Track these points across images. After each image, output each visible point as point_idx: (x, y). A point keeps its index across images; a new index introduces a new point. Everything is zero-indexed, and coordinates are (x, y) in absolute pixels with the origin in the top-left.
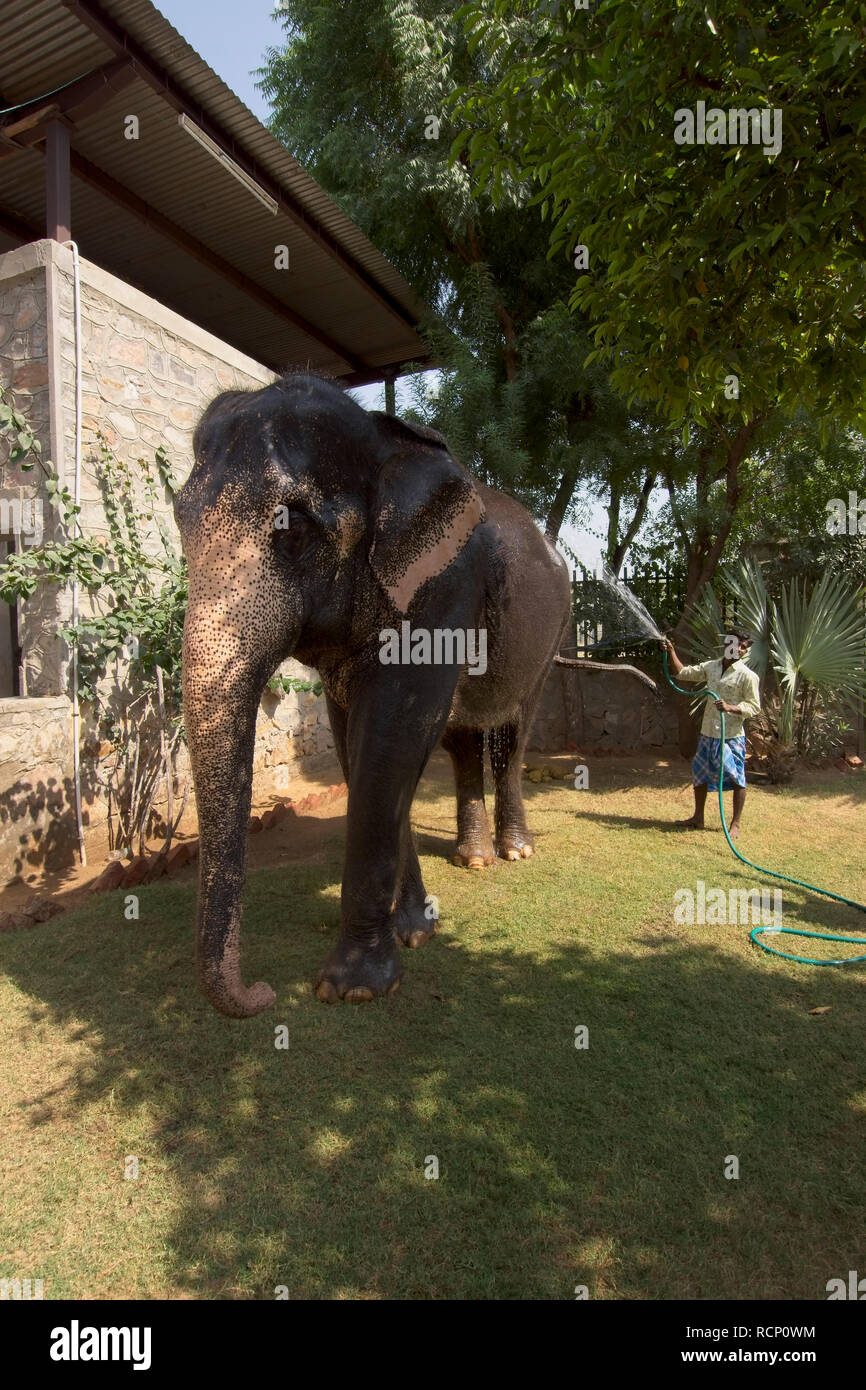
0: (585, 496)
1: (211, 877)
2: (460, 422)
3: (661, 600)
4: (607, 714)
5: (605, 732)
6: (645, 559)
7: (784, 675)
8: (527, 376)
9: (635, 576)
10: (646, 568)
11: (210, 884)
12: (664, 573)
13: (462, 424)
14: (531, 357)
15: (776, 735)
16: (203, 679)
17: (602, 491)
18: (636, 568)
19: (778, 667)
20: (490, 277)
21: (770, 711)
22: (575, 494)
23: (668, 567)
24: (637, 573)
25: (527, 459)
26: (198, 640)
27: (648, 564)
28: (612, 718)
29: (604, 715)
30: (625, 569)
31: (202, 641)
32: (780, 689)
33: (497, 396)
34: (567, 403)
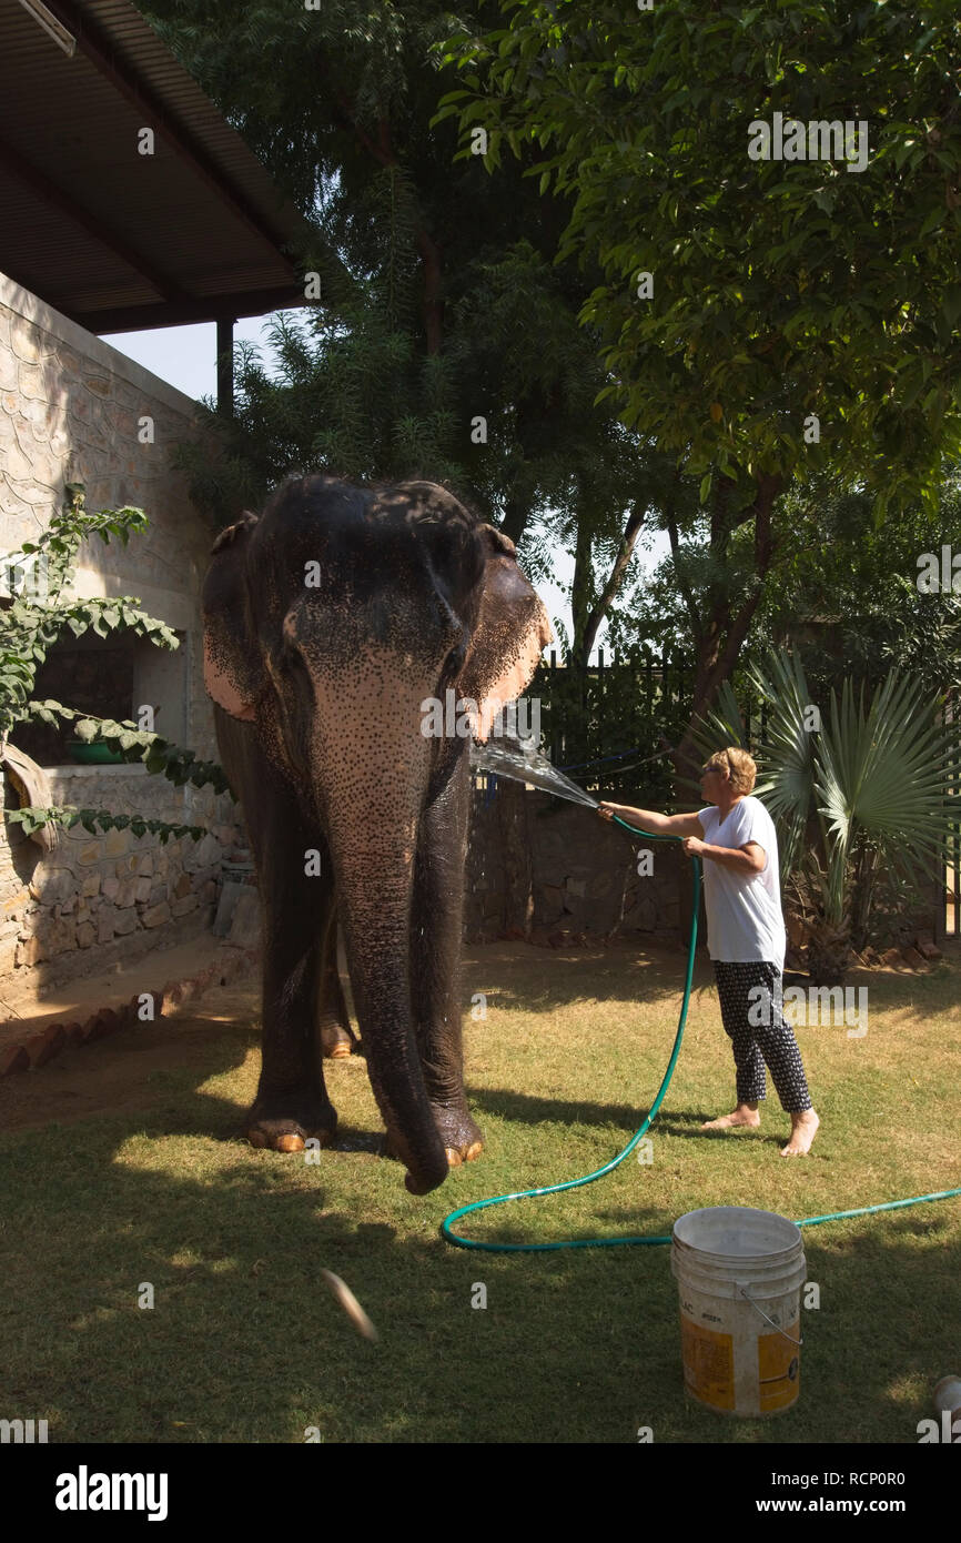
0: (543, 535)
1: (403, 1041)
2: (358, 411)
3: (655, 702)
4: (570, 881)
5: (566, 911)
6: (633, 640)
7: (833, 821)
8: (463, 348)
9: (615, 664)
10: (632, 651)
11: (404, 1049)
12: (659, 661)
13: (361, 415)
14: (468, 318)
15: (822, 912)
16: (393, 835)
17: (568, 529)
18: (617, 651)
19: (823, 810)
20: (410, 190)
21: (812, 877)
22: (527, 531)
23: (665, 652)
24: (618, 658)
25: (461, 477)
26: (384, 794)
27: (635, 647)
28: (577, 888)
29: (565, 884)
30: (601, 652)
31: (389, 794)
32: (827, 842)
33: (413, 373)
34: (524, 394)
